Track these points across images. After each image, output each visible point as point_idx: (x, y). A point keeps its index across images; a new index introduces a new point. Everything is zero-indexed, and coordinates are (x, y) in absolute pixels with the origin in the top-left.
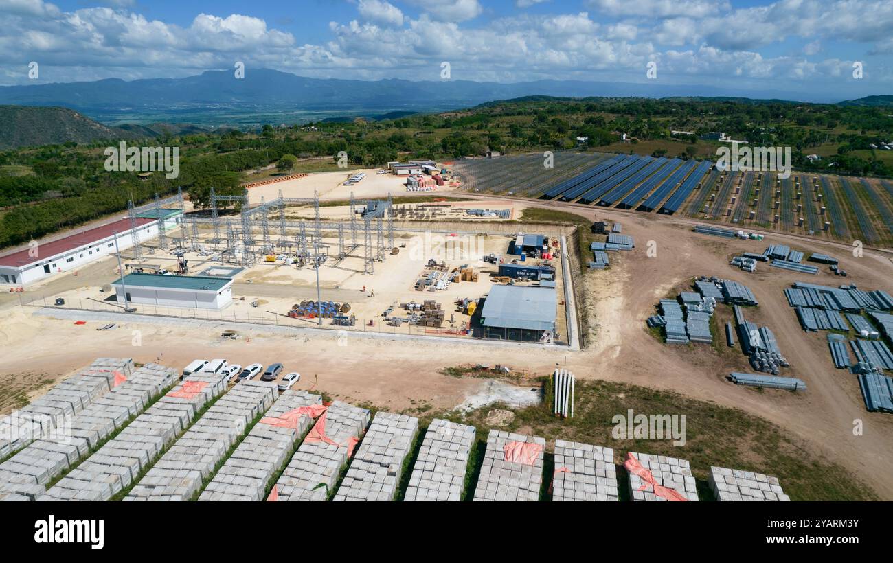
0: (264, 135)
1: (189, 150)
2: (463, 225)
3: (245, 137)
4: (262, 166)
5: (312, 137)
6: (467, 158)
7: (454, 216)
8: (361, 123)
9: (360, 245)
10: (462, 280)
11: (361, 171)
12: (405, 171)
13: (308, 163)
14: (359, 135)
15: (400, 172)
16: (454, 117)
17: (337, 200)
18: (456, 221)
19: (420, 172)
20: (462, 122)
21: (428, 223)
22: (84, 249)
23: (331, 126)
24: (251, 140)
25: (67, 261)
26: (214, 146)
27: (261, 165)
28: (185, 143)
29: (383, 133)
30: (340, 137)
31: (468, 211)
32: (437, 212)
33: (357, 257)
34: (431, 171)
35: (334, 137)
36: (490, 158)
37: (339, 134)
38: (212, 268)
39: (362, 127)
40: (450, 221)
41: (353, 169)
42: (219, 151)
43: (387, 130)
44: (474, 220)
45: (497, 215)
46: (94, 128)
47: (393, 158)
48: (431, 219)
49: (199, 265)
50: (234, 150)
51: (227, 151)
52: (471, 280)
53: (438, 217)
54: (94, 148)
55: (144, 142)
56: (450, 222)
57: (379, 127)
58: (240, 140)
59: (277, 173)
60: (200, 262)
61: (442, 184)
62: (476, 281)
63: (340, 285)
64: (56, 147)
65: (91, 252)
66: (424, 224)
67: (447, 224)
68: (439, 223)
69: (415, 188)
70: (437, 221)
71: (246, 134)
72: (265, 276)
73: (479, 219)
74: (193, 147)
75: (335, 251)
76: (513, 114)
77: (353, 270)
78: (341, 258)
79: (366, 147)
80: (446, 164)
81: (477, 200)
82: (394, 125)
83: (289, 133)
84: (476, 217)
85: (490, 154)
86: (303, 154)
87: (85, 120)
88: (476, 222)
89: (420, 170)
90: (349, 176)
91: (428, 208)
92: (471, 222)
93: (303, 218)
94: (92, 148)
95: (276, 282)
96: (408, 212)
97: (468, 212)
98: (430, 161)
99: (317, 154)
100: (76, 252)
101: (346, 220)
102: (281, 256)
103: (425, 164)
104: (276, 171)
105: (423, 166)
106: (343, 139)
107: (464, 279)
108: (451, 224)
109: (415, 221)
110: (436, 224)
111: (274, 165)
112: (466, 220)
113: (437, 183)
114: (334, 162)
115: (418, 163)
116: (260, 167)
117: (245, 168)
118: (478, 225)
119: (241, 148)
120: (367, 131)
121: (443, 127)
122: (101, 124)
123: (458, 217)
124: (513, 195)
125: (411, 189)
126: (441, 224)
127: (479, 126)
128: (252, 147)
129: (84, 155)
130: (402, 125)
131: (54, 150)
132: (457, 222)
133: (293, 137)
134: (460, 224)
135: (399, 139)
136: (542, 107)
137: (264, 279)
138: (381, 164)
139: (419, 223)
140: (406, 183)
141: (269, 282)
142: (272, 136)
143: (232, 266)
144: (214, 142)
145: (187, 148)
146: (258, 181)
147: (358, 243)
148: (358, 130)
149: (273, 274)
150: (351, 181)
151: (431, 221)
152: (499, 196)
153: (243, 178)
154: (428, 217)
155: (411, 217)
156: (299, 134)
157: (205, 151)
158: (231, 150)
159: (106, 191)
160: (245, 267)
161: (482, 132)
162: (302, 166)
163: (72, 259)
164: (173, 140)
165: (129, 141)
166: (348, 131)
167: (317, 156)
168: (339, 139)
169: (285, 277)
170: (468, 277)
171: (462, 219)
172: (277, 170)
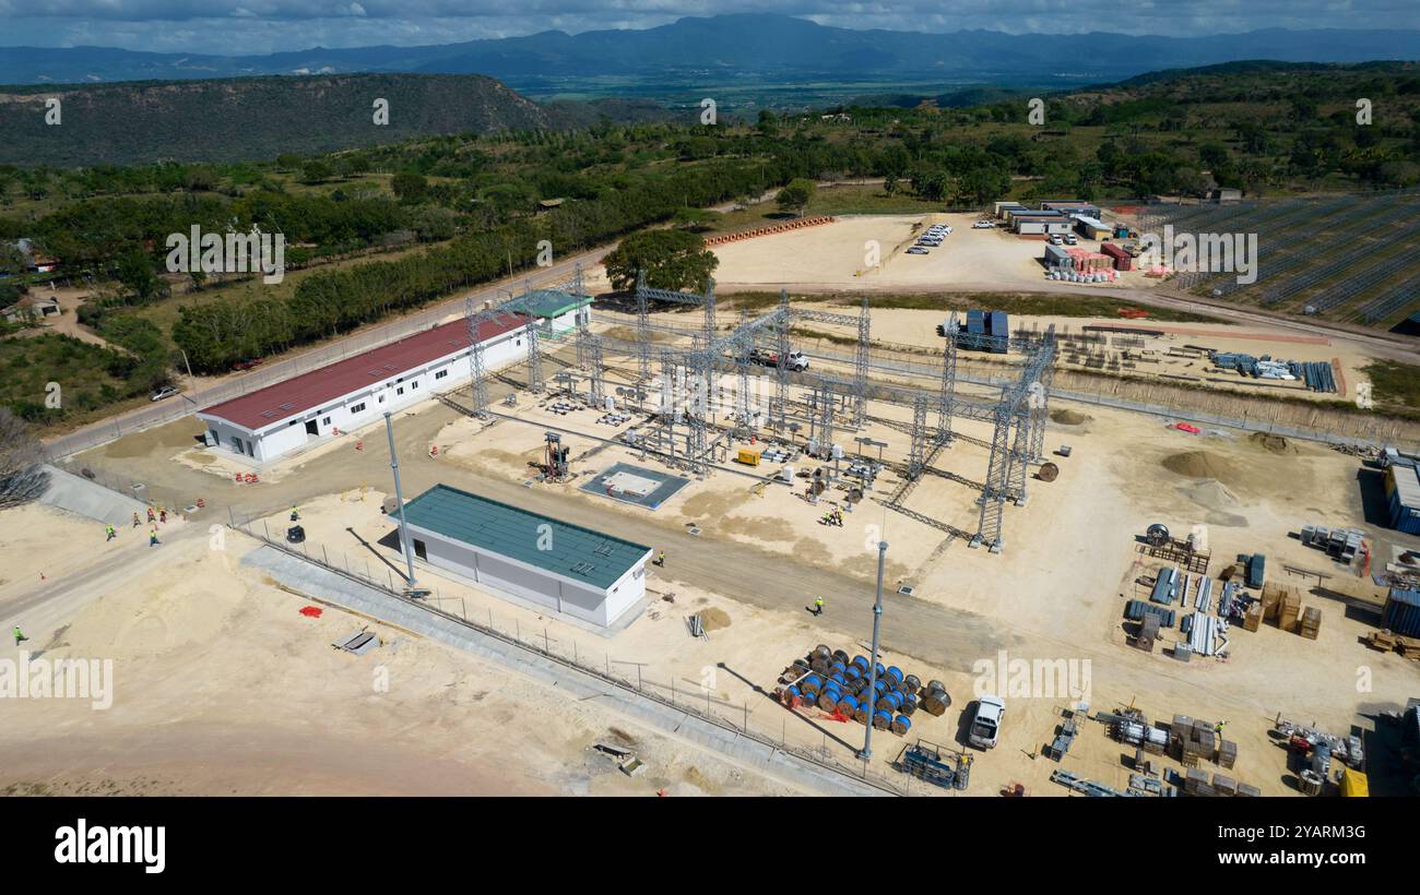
0: (760, 129)
1: (637, 152)
2: (1209, 400)
3: (728, 132)
4: (752, 197)
5: (842, 136)
6: (1164, 199)
7: (1178, 369)
8: (929, 111)
9: (956, 435)
10: (1267, 620)
11: (940, 218)
12: (1038, 228)
13: (836, 192)
14: (927, 134)
15: (1025, 228)
16: (1096, 102)
17: (895, 291)
18: (1188, 386)
19: (1069, 230)
20: (1118, 114)
21: (1116, 382)
22: (388, 385)
23: (875, 115)
24: (738, 137)
25: (353, 410)
26: (678, 145)
27: (750, 193)
28: (633, 139)
29: (971, 132)
30: (892, 136)
31: (1213, 357)
32: (1134, 351)
33: (949, 476)
34: (1095, 230)
35: (880, 136)
36: (1218, 202)
37: (891, 131)
38: (622, 467)
39: (932, 118)
40: (1173, 383)
41: (922, 212)
42: (684, 157)
43: (977, 125)
44: (1239, 388)
45: (1298, 379)
46: (520, 105)
47: (1005, 191)
48: (1123, 372)
49: (595, 451)
50: (707, 157)
51: (696, 159)
52: (1297, 629)
53: (1141, 369)
54: (500, 142)
55: (571, 135)
56: (1175, 385)
57: (965, 120)
58: (719, 137)
59: (777, 212)
60: (598, 444)
61: (1127, 268)
62: (1314, 637)
63: (915, 581)
64: (451, 140)
65: (401, 391)
66: (1105, 384)
67: (1167, 389)
68: (1143, 387)
69: (1066, 274)
70: (1139, 380)
71: (730, 126)
72: (731, 514)
73: (1247, 385)
74: (644, 145)
75: (899, 448)
76: (1225, 99)
77: (944, 527)
78: (911, 473)
79: (946, 163)
80: (1121, 212)
81: (1226, 322)
82: (992, 117)
83: (802, 127)
84: (1240, 378)
85: (1217, 195)
86: (826, 174)
87: (508, 94)
88: (1244, 396)
89: (1070, 226)
90: (916, 226)
91: (1109, 336)
92: (1232, 393)
93: (825, 336)
94: (497, 143)
95: (756, 541)
96: (1061, 344)
97: (1215, 360)
98: (1086, 205)
99: (852, 173)
100: (371, 393)
101: (918, 353)
102: (772, 450)
103: (1076, 212)
104: (775, 208)
105: (1072, 216)
106: (899, 142)
107: (1274, 619)
108: (1175, 392)
109: (1084, 373)
110: (1138, 389)
111: (774, 193)
112: (1217, 386)
113: (1116, 266)
114: (885, 192)
115: (1063, 207)
116: (747, 198)
117: (721, 199)
118: (1251, 405)
119: (719, 153)
120: (941, 126)
121: (1087, 123)
122: (528, 100)
123: (1190, 372)
124: (1317, 314)
125: (1057, 274)
126: (1151, 387)
127: (1162, 124)
128: (738, 152)
129: (485, 155)
130: (1006, 116)
131: (447, 146)
132: (1193, 388)
133: (808, 135)
134: (1199, 397)
135: (1010, 148)
136: (1279, 84)
137: (729, 525)
138: (980, 203)
139: (1093, 380)
140: (1043, 256)
141: (741, 538)
142: (774, 131)
143: (662, 468)
144: (678, 140)
145: (634, 147)
146: (741, 228)
147: (954, 429)
148: (925, 125)
149: (751, 510)
150: (923, 244)
151: (1124, 379)
152: (1279, 313)
153: (713, 221)
154: (1114, 363)
155: (1073, 359)
156: (818, 128)
157: (661, 156)
158: (702, 158)
159: (470, 243)
160: (691, 475)
161: (1174, 136)
162: (824, 199)
163: (363, 406)
164: (615, 134)
165: (549, 134)
166: (907, 126)
167: (851, 177)
168: (892, 143)
169: (775, 528)
170: (1287, 620)
171: (1204, 383)
172: (777, 206)
